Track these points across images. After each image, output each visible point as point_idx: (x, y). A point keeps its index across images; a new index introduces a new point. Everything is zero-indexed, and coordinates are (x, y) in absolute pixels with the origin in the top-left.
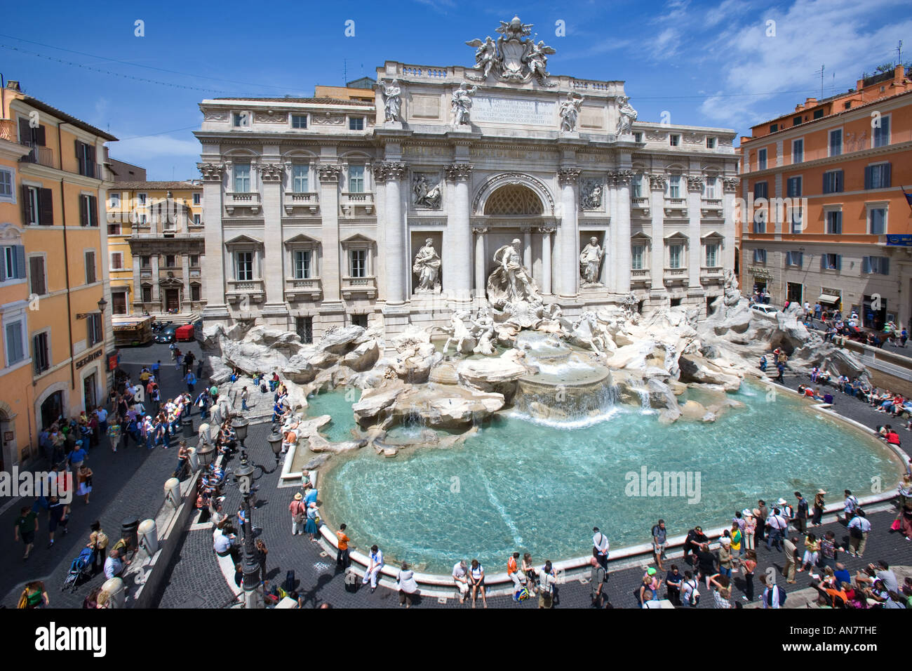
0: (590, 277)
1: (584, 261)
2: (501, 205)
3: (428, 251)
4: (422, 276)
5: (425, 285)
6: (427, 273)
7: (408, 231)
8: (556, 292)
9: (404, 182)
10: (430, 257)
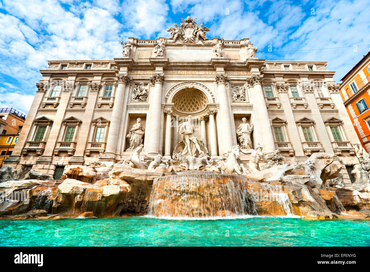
0: (245, 144)
1: (239, 133)
2: (187, 107)
3: (137, 125)
4: (131, 140)
5: (132, 146)
6: (135, 137)
7: (126, 113)
8: (220, 153)
9: (129, 88)
10: (137, 128)
